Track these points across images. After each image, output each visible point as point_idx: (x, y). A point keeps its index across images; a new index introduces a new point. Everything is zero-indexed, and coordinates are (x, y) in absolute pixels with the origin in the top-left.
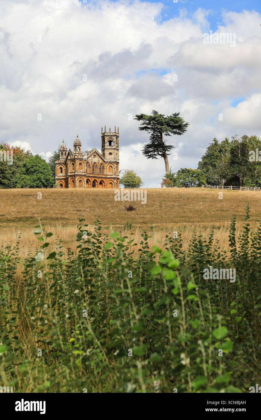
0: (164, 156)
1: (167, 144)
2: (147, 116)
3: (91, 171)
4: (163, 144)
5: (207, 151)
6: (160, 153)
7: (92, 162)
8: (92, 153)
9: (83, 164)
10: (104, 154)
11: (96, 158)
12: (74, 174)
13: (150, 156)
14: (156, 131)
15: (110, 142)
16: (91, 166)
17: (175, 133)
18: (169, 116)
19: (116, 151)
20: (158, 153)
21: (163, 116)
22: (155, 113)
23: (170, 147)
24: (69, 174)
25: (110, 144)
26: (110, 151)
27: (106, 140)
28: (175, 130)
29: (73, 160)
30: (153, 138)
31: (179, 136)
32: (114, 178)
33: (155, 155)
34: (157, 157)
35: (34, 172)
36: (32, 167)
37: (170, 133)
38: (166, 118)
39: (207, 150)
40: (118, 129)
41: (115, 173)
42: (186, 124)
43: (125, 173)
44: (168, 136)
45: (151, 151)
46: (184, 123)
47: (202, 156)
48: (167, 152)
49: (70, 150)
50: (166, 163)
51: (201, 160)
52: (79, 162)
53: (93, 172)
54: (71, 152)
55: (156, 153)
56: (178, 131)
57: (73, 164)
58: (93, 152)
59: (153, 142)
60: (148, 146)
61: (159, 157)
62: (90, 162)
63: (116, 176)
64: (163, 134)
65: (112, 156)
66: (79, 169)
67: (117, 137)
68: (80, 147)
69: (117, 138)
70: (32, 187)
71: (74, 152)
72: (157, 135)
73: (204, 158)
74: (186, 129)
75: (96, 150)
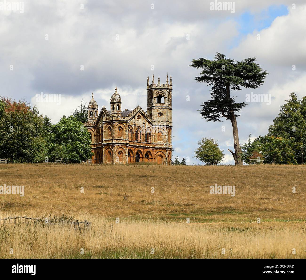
0: (232, 117)
1: (236, 101)
2: (210, 62)
3: (135, 139)
4: (231, 101)
5: (281, 111)
6: (226, 114)
7: (135, 126)
8: (135, 113)
9: (124, 129)
10: (151, 115)
11: (141, 120)
12: (111, 142)
13: (211, 118)
14: (220, 82)
15: (159, 98)
16: (134, 131)
17: (247, 85)
18: (240, 61)
19: (168, 111)
20: (223, 114)
21: (232, 61)
22: (221, 57)
23: (240, 105)
24: (104, 142)
25: (159, 101)
26: (160, 111)
27: (155, 96)
28: (247, 82)
29: (111, 123)
30: (216, 92)
31: (253, 89)
32: (165, 149)
33: (218, 116)
34: (220, 119)
37: (240, 86)
38: (235, 66)
39: (281, 109)
40: (171, 80)
41: (167, 142)
42: (264, 73)
43: (202, 144)
44: (237, 90)
45: (213, 111)
46: (261, 72)
47: (275, 118)
48: (235, 113)
49: (103, 109)
50: (235, 128)
51: (273, 124)
52: (118, 126)
53: (137, 140)
54: (105, 111)
55: (219, 113)
56: (252, 84)
57: (110, 128)
58: (137, 111)
59: (216, 98)
60: (209, 104)
61: (223, 119)
62: (133, 126)
63: (168, 146)
64: (231, 87)
65: (163, 118)
66: (119, 135)
67: (170, 90)
68: (120, 104)
69: (169, 93)
71: (111, 112)
72: (221, 88)
73: (277, 121)
74: (263, 80)
75: (141, 108)
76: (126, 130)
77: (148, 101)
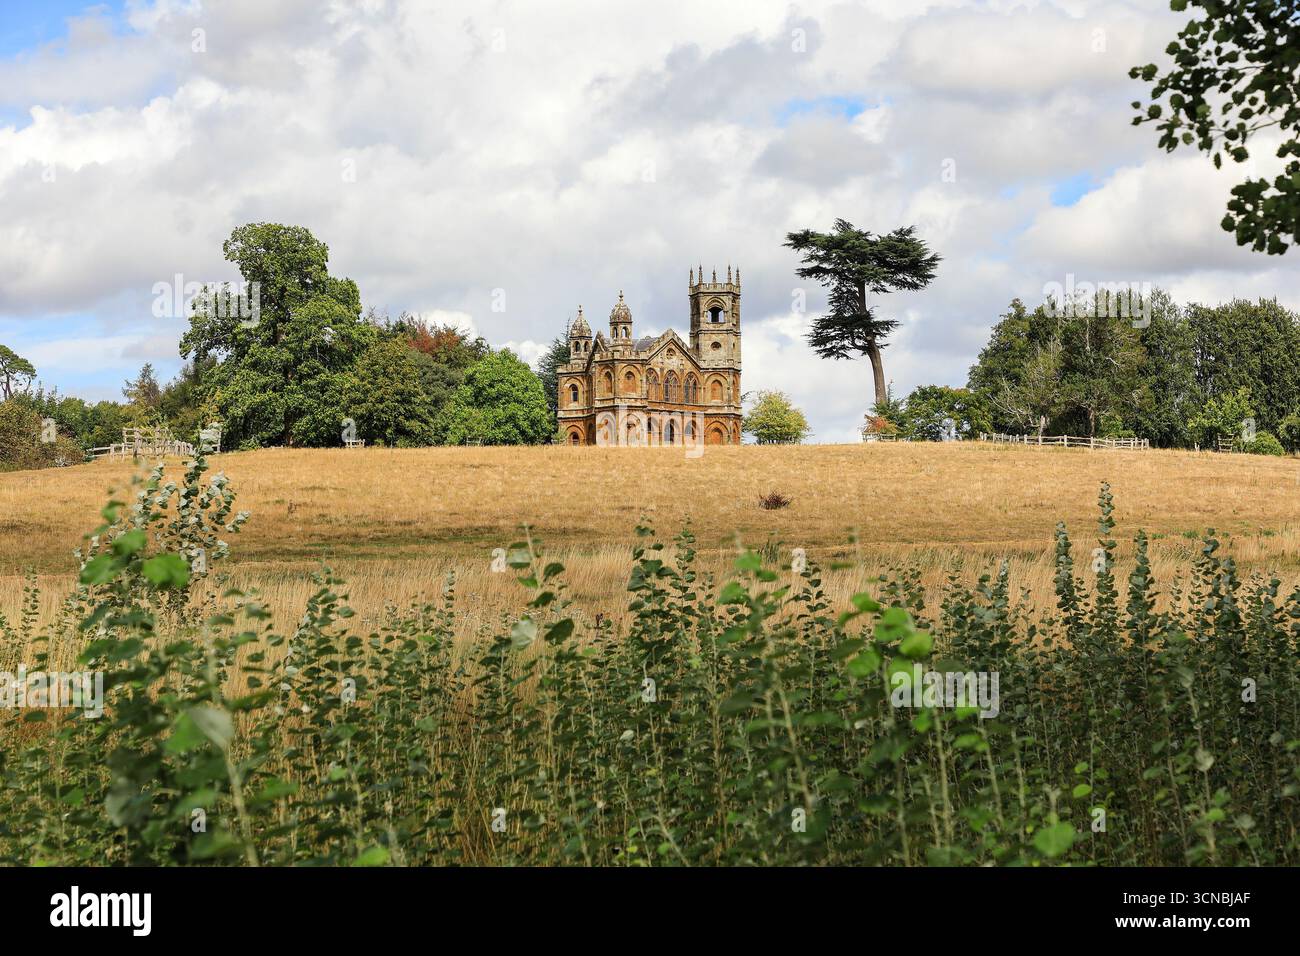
0: (871, 350)
1: (878, 316)
2: (819, 236)
3: (662, 397)
4: (868, 316)
5: (992, 336)
6: (860, 343)
7: (662, 370)
8: (662, 344)
9: (638, 376)
10: (697, 346)
11: (674, 358)
12: (611, 404)
13: (830, 353)
14: (847, 279)
15: (715, 312)
16: (660, 380)
17: (902, 284)
18: (885, 235)
19: (733, 339)
20: (853, 344)
21: (866, 234)
22: (844, 226)
23: (887, 325)
24: (598, 404)
25: (715, 319)
26: (716, 338)
27: (703, 307)
28: (900, 276)
29: (609, 365)
30: (839, 298)
31: (912, 292)
32: (726, 416)
33: (843, 347)
34: (849, 353)
35: (497, 398)
36: (491, 386)
37: (887, 285)
38: (874, 243)
39: (993, 332)
40: (738, 275)
41: (729, 401)
42: (934, 259)
43: (758, 402)
44: (881, 293)
45: (834, 338)
46: (927, 257)
47: (981, 352)
48: (879, 340)
49: (599, 336)
50: (877, 370)
51: (977, 362)
52: (625, 371)
53: (667, 399)
54: (602, 342)
55: (846, 342)
56: (909, 280)
57: (608, 375)
58: (668, 339)
59: (839, 312)
60: (825, 324)
61: (854, 353)
62: (658, 370)
63: (732, 411)
64: (868, 288)
65: (722, 352)
66: (627, 390)
67: (736, 297)
68: (628, 326)
69: (734, 301)
70: (490, 442)
71: (612, 342)
72: (849, 291)
73: (986, 355)
74: (933, 272)
75: (674, 334)
76: (641, 377)
77: (692, 319)
